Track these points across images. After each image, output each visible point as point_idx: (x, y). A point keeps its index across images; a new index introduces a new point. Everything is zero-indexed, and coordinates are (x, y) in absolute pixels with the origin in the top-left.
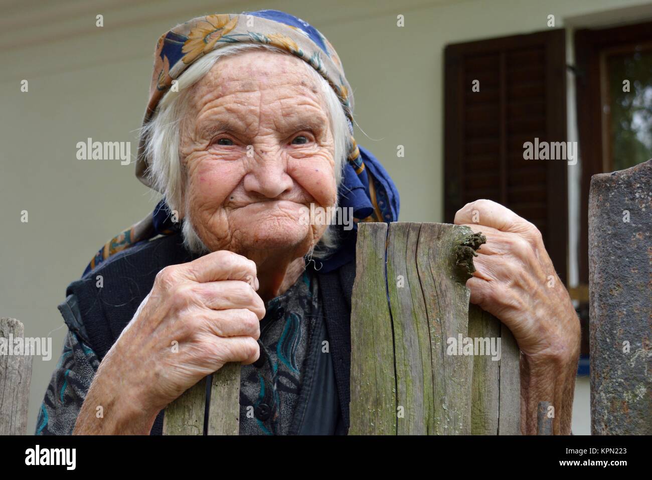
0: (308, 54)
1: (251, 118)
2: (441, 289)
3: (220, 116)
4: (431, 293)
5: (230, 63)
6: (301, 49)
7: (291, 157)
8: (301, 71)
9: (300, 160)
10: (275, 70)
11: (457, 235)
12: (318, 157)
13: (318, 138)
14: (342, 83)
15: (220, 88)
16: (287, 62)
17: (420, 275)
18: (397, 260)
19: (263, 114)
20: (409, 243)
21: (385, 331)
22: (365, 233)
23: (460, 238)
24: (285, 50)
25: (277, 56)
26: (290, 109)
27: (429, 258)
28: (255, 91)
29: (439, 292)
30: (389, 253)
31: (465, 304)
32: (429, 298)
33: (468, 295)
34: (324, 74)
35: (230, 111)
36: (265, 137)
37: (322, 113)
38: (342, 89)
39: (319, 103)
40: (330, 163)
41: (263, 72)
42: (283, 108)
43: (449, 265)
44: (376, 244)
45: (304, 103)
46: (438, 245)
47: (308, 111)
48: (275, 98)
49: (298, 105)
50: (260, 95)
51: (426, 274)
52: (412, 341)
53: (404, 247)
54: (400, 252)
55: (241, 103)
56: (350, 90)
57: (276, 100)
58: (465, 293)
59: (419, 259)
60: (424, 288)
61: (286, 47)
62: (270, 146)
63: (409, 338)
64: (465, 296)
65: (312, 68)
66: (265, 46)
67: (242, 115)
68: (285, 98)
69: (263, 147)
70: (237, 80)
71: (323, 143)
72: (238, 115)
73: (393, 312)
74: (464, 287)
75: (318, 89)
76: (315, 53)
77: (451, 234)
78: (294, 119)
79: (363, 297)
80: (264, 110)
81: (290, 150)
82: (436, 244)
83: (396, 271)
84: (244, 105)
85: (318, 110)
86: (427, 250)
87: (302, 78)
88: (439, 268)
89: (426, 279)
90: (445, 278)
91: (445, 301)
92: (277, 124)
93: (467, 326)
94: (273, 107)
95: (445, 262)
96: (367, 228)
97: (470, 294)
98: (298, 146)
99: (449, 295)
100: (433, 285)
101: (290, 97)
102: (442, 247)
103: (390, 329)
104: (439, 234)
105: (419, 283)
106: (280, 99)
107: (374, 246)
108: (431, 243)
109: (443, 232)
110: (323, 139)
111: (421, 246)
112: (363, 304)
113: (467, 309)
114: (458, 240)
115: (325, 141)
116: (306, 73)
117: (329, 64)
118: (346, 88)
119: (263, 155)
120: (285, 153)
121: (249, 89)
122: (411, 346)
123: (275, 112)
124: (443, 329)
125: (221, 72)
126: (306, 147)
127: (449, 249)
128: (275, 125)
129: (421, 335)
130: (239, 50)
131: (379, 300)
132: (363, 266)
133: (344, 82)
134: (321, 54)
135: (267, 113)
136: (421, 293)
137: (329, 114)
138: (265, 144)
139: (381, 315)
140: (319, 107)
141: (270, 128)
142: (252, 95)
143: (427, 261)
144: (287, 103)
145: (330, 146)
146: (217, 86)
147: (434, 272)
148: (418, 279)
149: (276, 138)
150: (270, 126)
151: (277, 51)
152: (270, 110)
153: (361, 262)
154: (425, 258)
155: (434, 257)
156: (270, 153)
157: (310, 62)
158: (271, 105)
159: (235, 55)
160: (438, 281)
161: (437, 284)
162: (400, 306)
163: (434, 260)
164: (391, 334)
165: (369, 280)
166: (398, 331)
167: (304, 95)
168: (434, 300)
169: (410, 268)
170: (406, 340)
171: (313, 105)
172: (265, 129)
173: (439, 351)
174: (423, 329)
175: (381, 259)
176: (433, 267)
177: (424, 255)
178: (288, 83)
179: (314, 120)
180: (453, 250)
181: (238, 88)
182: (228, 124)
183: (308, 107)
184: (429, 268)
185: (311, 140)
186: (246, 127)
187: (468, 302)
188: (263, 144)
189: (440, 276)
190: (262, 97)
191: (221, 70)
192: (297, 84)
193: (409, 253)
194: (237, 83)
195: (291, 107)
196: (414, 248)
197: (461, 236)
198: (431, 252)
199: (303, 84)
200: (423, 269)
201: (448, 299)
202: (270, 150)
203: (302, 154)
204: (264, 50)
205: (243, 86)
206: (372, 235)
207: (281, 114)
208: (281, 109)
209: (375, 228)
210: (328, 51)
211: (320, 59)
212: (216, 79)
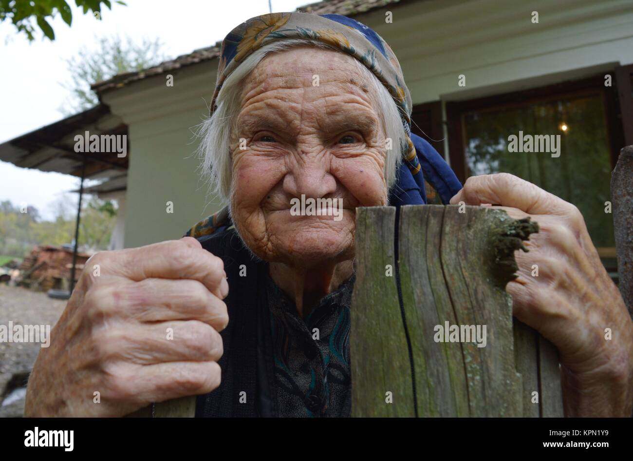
0: (361, 51)
1: (292, 115)
2: (477, 299)
3: (260, 111)
4: (464, 305)
5: (276, 59)
6: (352, 46)
7: (334, 157)
8: (350, 68)
9: (344, 159)
10: (322, 67)
11: (492, 222)
12: (364, 157)
13: (367, 139)
14: (399, 84)
15: (263, 84)
16: (336, 59)
17: (448, 278)
18: (413, 258)
19: (305, 112)
20: (429, 235)
21: (400, 360)
22: (367, 221)
23: (497, 226)
24: (334, 47)
25: (326, 53)
26: (335, 107)
27: (458, 254)
28: (298, 88)
29: (474, 303)
30: (402, 248)
31: (508, 317)
32: (461, 312)
33: (510, 304)
34: (378, 74)
35: (269, 106)
36: (307, 137)
37: (373, 113)
38: (399, 90)
39: (369, 103)
40: (379, 163)
41: (308, 68)
42: (328, 106)
43: (485, 263)
44: (383, 237)
45: (353, 101)
46: (469, 236)
47: (356, 109)
48: (321, 96)
49: (346, 102)
50: (303, 92)
51: (456, 277)
52: (440, 375)
53: (422, 240)
54: (418, 247)
55: (282, 99)
56: (408, 92)
57: (320, 98)
58: (507, 301)
59: (445, 257)
60: (455, 298)
61: (336, 42)
62: (311, 146)
63: (435, 371)
64: (507, 305)
65: (364, 66)
66: (313, 41)
67: (282, 111)
68: (330, 96)
69: (303, 147)
70: (281, 77)
71: (373, 144)
72: (278, 111)
73: (411, 333)
74: (504, 293)
75: (368, 89)
76: (369, 51)
77: (485, 221)
78: (339, 118)
79: (367, 311)
80: (306, 107)
81: (334, 150)
82: (466, 235)
83: (413, 274)
84: (285, 101)
85: (368, 109)
86: (454, 244)
87: (352, 76)
88: (473, 269)
89: (457, 285)
90: (481, 282)
91: (483, 315)
92: (321, 123)
93: (512, 348)
94: (318, 105)
95: (479, 259)
96: (369, 215)
97: (512, 302)
98: (345, 145)
99: (487, 306)
100: (466, 293)
101: (336, 95)
102: (474, 239)
103: (407, 357)
104: (470, 220)
105: (446, 290)
106: (324, 97)
107: (380, 239)
108: (460, 233)
109: (474, 218)
110: (374, 139)
111: (447, 238)
112: (366, 320)
113: (510, 324)
114: (495, 228)
115: (375, 142)
116: (357, 71)
117: (385, 64)
118: (403, 89)
119: (304, 156)
120: (328, 153)
121: (292, 85)
122: (439, 382)
123: (318, 110)
124: (482, 356)
125: (266, 68)
126: (353, 147)
127: (483, 241)
128: (318, 123)
129: (452, 365)
130: (286, 45)
131: (391, 315)
132: (366, 267)
133: (400, 84)
134: (376, 53)
135: (310, 111)
136: (450, 305)
137: (381, 116)
138: (306, 144)
139: (393, 337)
140: (370, 106)
141: (313, 127)
142: (294, 91)
143: (456, 259)
144: (333, 100)
145: (380, 147)
146: (261, 82)
147: (466, 274)
148: (444, 285)
149: (318, 138)
150: (312, 124)
151: (326, 48)
152: (313, 108)
153: (362, 260)
154: (453, 255)
155: (465, 253)
156: (311, 154)
157: (362, 60)
158: (314, 103)
159: (283, 51)
160: (472, 286)
161: (472, 291)
162: (421, 324)
163: (466, 258)
164: (408, 364)
165: (375, 286)
166: (419, 360)
167: (352, 93)
168: (468, 315)
169: (432, 270)
170: (432, 374)
171: (362, 104)
172: (307, 128)
173: (479, 388)
174: (455, 358)
175: (391, 257)
176: (465, 268)
177: (451, 250)
178: (335, 81)
179: (363, 119)
180: (490, 243)
181: (281, 84)
182: (268, 120)
183: (356, 105)
184: (459, 269)
185: (359, 141)
186: (286, 124)
187: (511, 314)
188: (304, 144)
189: (474, 279)
190: (305, 94)
191: (266, 66)
192: (345, 82)
193: (430, 248)
194: (280, 79)
195: (337, 105)
196: (437, 241)
197: (499, 223)
198: (460, 245)
199: (352, 82)
200: (451, 271)
201: (486, 312)
202: (311, 151)
203: (347, 154)
204: (311, 46)
205: (286, 82)
206: (377, 223)
207: (325, 112)
208: (326, 107)
209: (381, 213)
210: (387, 53)
211: (374, 58)
212: (260, 75)
